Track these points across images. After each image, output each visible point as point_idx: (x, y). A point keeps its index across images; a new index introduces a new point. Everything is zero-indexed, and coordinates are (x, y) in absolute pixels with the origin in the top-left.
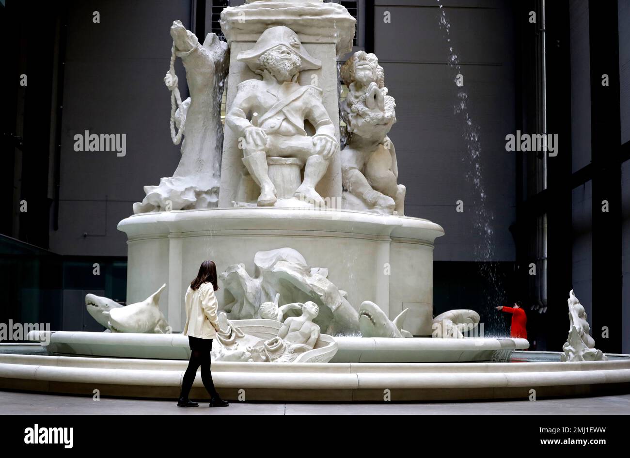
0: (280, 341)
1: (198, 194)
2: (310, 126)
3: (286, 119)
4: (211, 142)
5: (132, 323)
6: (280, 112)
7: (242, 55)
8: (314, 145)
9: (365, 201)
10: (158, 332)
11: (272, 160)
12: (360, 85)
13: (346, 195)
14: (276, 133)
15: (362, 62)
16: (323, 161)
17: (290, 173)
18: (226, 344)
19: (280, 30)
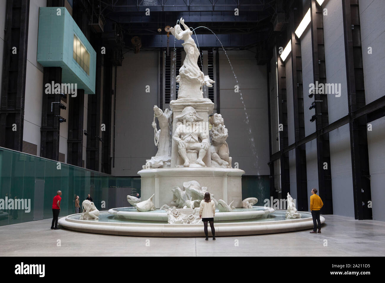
0: (193, 216)
1: (164, 162)
2: (200, 139)
3: (192, 137)
4: (168, 145)
5: (144, 208)
6: (190, 135)
7: (177, 116)
8: (202, 146)
10: (152, 210)
11: (188, 151)
12: (216, 125)
13: (213, 161)
14: (189, 142)
15: (216, 117)
16: (205, 151)
17: (194, 155)
18: (176, 217)
19: (189, 108)
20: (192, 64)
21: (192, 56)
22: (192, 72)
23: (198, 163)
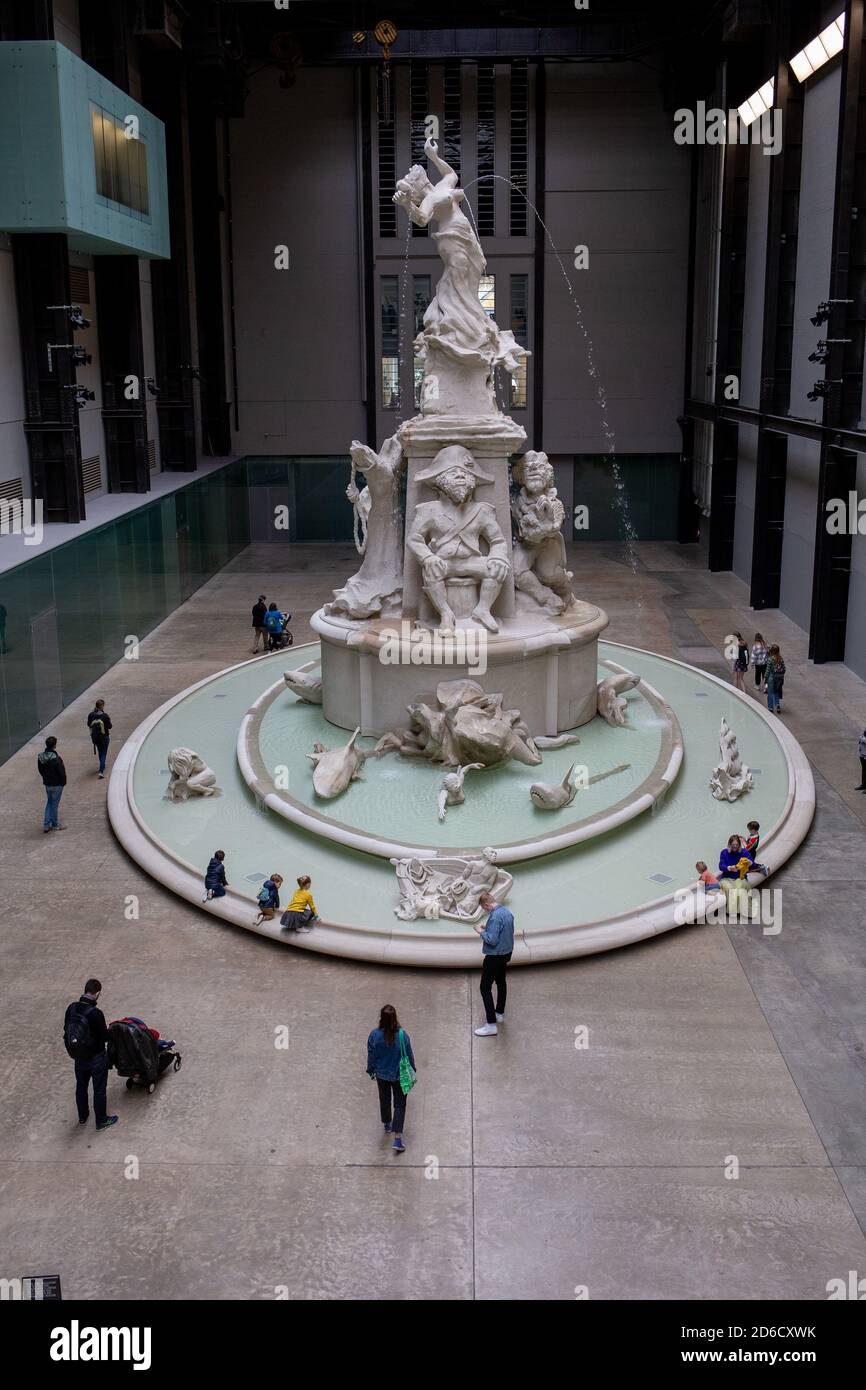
0: (465, 884)
2: (485, 545)
3: (463, 543)
6: (456, 536)
8: (489, 568)
9: (536, 599)
11: (451, 583)
13: (519, 595)
14: (453, 558)
15: (533, 472)
16: (498, 586)
17: (467, 594)
19: (455, 450)
20: (462, 301)
21: (463, 276)
22: (462, 331)
23: (479, 621)
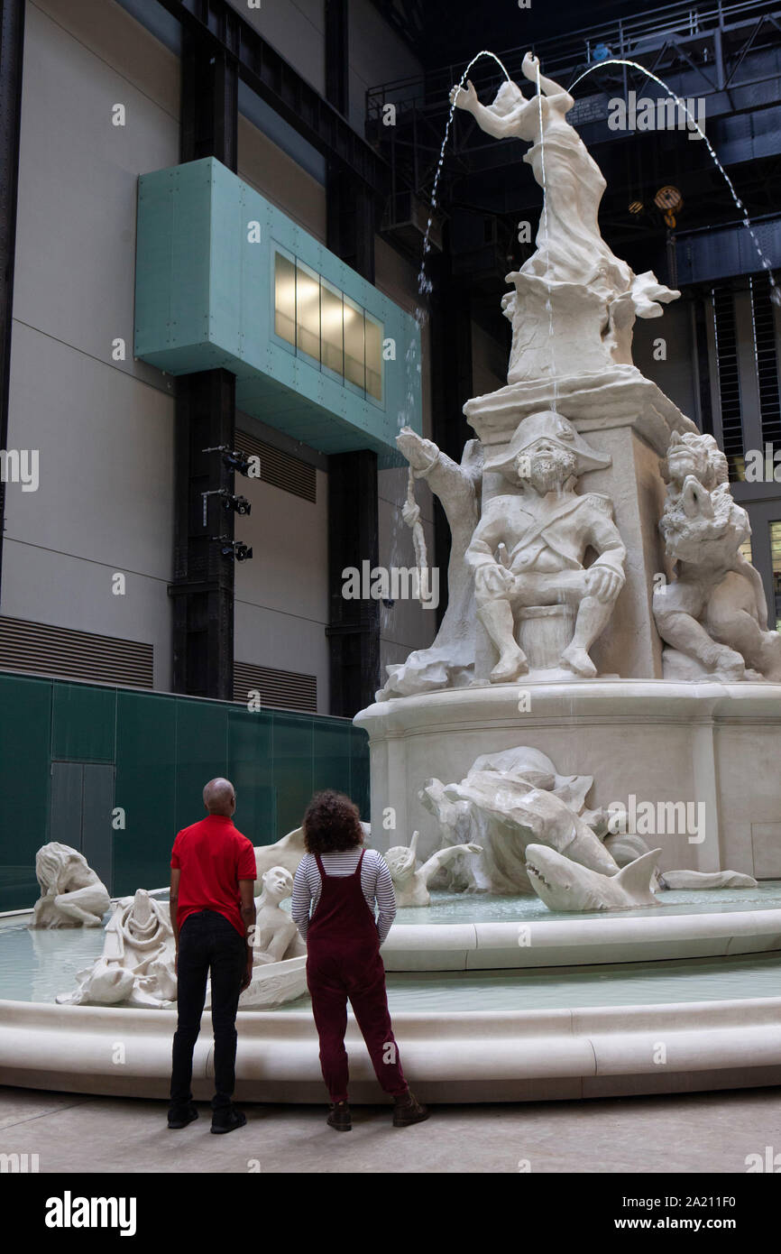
1: (451, 671)
7: (490, 462)
9: (700, 661)
11: (525, 612)
13: (671, 655)
17: (557, 629)
21: (566, 198)
23: (567, 665)
